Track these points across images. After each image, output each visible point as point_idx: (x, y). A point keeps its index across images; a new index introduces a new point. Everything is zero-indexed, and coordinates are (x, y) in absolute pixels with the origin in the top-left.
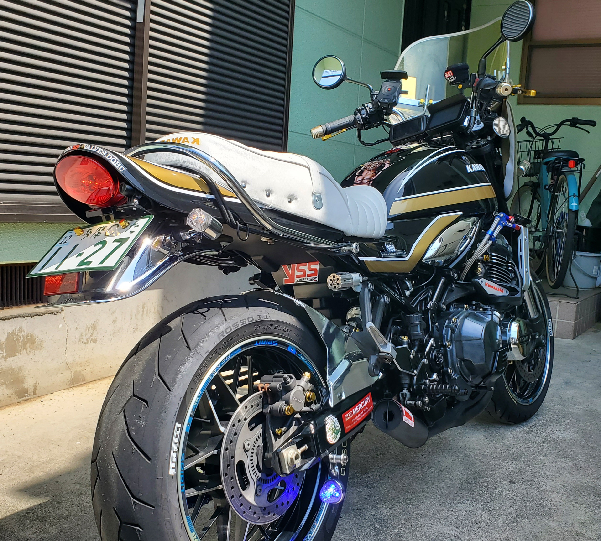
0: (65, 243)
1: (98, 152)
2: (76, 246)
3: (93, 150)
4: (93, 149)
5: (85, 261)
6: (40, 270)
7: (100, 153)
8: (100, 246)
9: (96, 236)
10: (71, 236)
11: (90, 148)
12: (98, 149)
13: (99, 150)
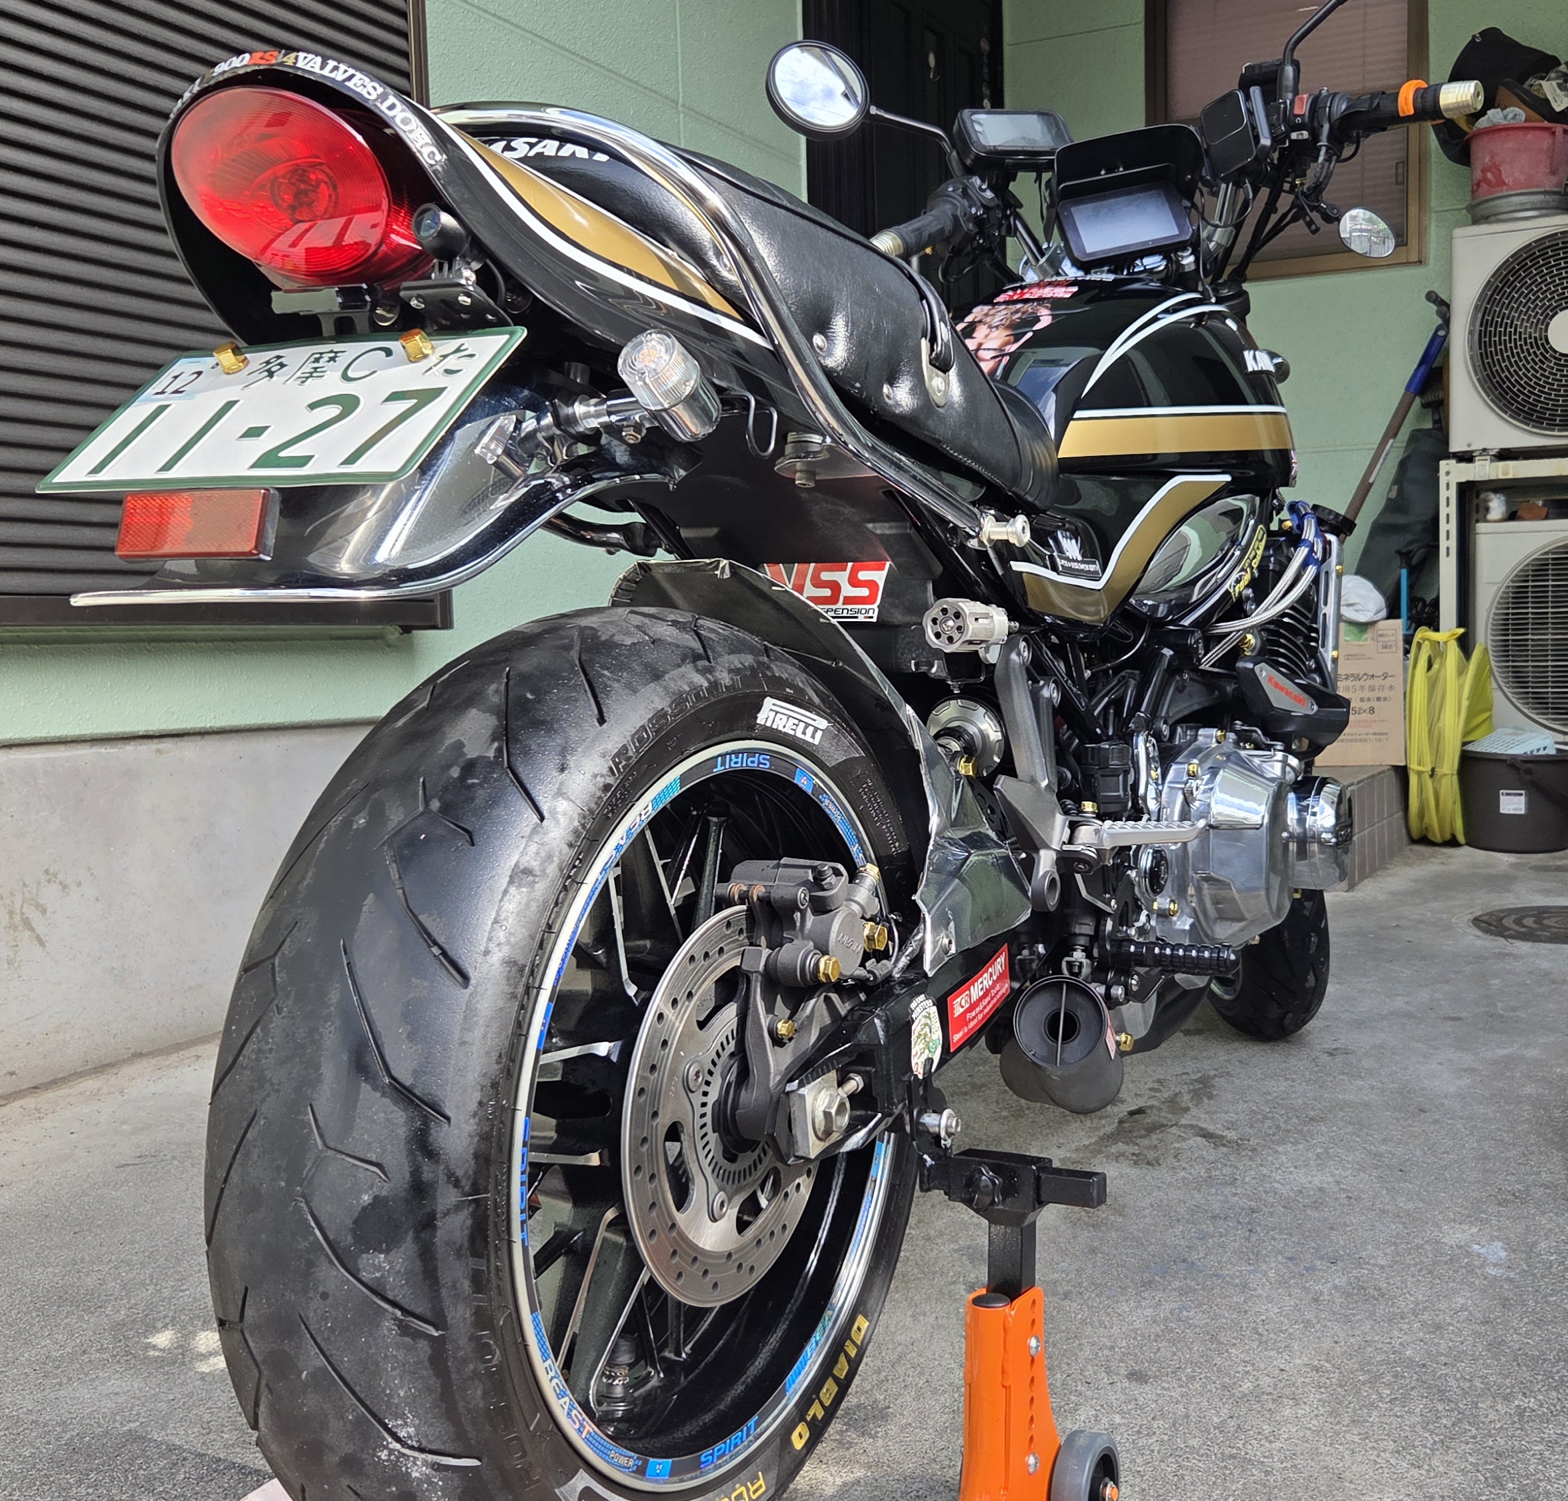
0: (176, 392)
1: (350, 84)
2: (230, 405)
3: (332, 75)
4: (331, 71)
5: (282, 454)
6: (96, 471)
7: (358, 90)
8: (333, 411)
9: (307, 378)
10: (199, 373)
11: (322, 68)
12: (353, 76)
13: (354, 80)
